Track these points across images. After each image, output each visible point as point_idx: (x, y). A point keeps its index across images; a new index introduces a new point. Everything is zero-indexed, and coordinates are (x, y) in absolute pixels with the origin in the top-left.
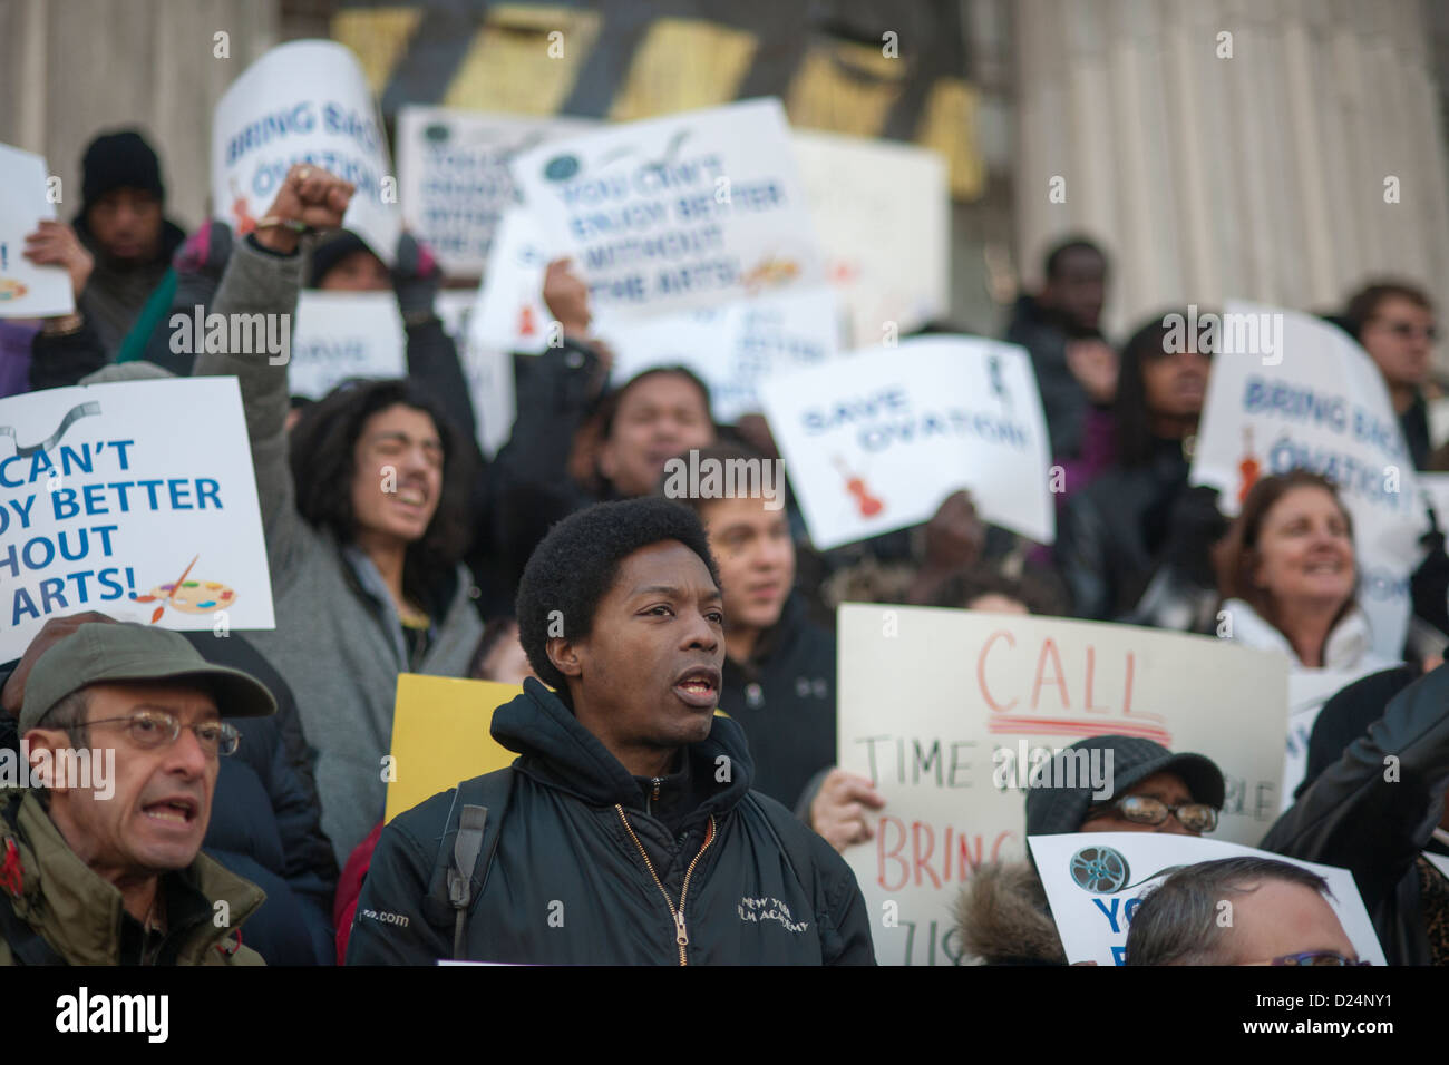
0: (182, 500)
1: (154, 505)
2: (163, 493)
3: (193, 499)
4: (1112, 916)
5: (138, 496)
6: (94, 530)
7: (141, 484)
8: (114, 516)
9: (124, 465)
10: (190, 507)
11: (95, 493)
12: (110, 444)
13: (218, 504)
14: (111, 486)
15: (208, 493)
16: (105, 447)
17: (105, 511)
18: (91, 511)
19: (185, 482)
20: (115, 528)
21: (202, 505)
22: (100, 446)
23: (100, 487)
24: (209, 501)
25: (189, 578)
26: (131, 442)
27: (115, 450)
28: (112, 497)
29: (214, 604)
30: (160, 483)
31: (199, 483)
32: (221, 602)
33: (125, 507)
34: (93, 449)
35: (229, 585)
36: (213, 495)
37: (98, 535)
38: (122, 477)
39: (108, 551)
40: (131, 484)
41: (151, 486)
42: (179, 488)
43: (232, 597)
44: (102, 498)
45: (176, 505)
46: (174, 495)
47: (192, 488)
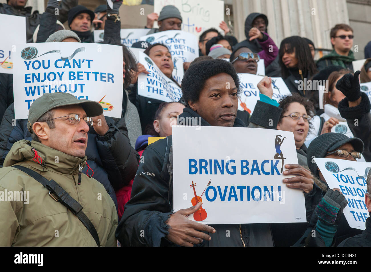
0: (103, 79)
1: (96, 79)
2: (99, 76)
3: (106, 79)
4: (338, 178)
5: (92, 76)
6: (79, 85)
7: (93, 73)
8: (85, 81)
9: (89, 67)
10: (105, 81)
11: (80, 74)
12: (86, 60)
13: (113, 82)
14: (85, 72)
15: (111, 78)
16: (85, 60)
17: (82, 79)
18: (79, 79)
19: (105, 74)
20: (84, 85)
21: (109, 81)
22: (83, 60)
23: (82, 72)
24: (110, 80)
25: (102, 101)
26: (92, 61)
27: (87, 62)
28: (85, 75)
29: (107, 109)
30: (98, 73)
31: (109, 75)
32: (109, 109)
33: (88, 79)
34: (81, 61)
35: (112, 105)
36: (112, 78)
37: (80, 86)
38: (88, 70)
39: (82, 91)
40: (90, 73)
41: (96, 74)
42: (103, 75)
43: (112, 108)
44: (82, 76)
45: (102, 80)
46: (102, 77)
47: (106, 76)
